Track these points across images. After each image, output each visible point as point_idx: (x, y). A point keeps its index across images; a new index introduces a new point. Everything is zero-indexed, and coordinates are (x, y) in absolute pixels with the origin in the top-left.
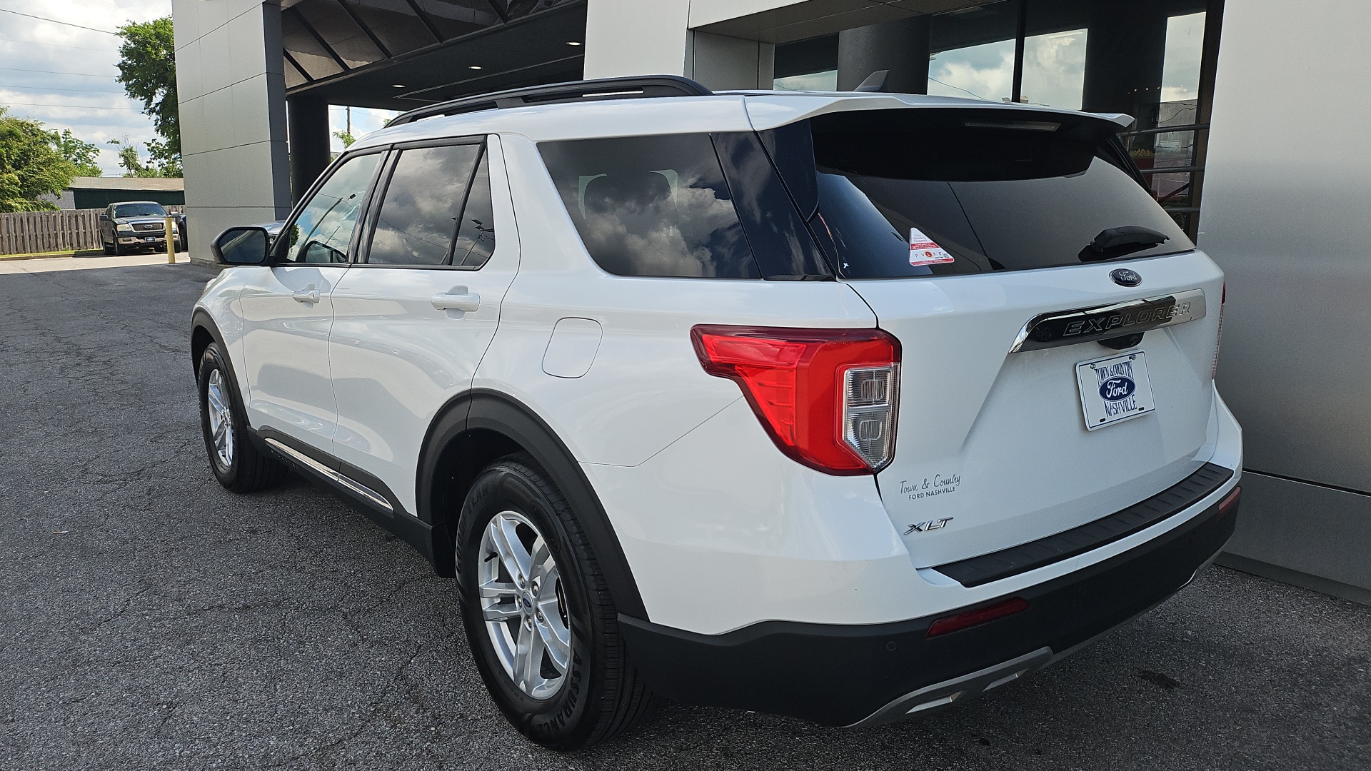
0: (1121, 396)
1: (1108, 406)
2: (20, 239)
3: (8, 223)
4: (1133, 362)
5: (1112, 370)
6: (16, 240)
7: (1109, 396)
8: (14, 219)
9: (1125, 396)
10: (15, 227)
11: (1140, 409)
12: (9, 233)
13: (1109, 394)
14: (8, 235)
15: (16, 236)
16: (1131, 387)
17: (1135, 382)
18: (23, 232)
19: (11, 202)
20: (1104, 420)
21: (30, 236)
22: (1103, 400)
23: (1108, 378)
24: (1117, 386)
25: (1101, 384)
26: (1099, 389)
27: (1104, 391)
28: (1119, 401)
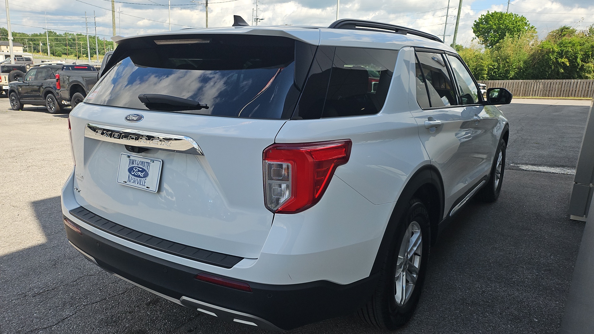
0: (139, 176)
1: (130, 178)
2: (586, 91)
3: (583, 84)
4: (152, 164)
5: (139, 163)
6: (585, 92)
7: (133, 173)
8: (587, 82)
9: (141, 177)
10: (586, 86)
11: (147, 187)
12: (582, 88)
13: (133, 172)
14: (582, 89)
15: (585, 90)
16: (146, 175)
17: (149, 173)
18: (588, 88)
19: (587, 75)
20: (126, 182)
21: (591, 90)
22: (128, 173)
23: (135, 165)
24: (139, 171)
25: (130, 166)
26: (128, 168)
27: (130, 170)
28: (137, 178)
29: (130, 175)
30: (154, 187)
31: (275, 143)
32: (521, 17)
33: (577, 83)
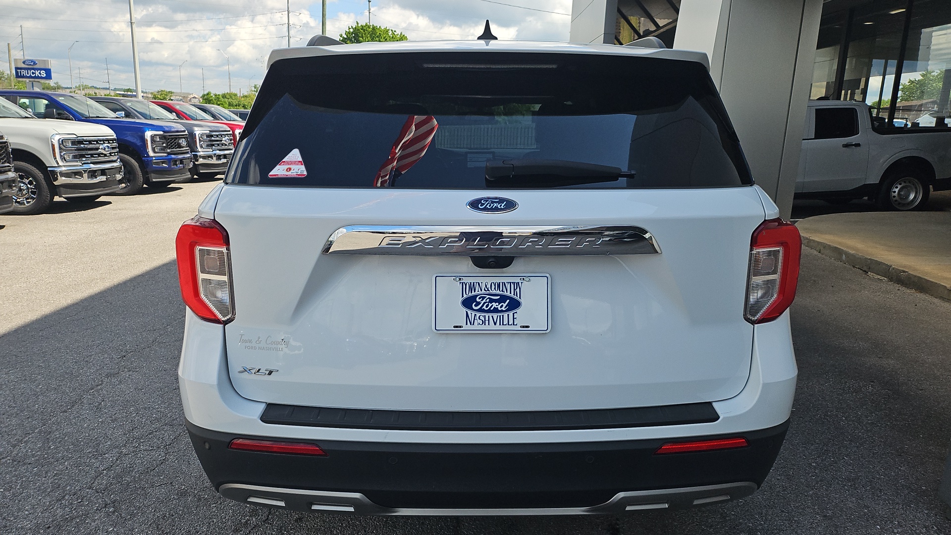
1: (472, 316)
4: (525, 284)
5: (488, 286)
7: (476, 308)
9: (502, 311)
11: (522, 327)
13: (476, 306)
16: (514, 306)
17: (522, 301)
20: (461, 327)
22: (464, 310)
23: (480, 292)
24: (491, 301)
25: (465, 296)
26: (461, 299)
27: (468, 303)
28: (491, 315)
29: (469, 312)
30: (539, 322)
31: (765, 220)
32: (400, 34)
33: (488, 129)
